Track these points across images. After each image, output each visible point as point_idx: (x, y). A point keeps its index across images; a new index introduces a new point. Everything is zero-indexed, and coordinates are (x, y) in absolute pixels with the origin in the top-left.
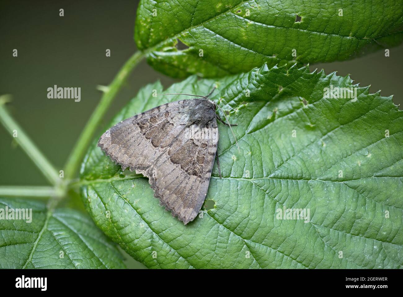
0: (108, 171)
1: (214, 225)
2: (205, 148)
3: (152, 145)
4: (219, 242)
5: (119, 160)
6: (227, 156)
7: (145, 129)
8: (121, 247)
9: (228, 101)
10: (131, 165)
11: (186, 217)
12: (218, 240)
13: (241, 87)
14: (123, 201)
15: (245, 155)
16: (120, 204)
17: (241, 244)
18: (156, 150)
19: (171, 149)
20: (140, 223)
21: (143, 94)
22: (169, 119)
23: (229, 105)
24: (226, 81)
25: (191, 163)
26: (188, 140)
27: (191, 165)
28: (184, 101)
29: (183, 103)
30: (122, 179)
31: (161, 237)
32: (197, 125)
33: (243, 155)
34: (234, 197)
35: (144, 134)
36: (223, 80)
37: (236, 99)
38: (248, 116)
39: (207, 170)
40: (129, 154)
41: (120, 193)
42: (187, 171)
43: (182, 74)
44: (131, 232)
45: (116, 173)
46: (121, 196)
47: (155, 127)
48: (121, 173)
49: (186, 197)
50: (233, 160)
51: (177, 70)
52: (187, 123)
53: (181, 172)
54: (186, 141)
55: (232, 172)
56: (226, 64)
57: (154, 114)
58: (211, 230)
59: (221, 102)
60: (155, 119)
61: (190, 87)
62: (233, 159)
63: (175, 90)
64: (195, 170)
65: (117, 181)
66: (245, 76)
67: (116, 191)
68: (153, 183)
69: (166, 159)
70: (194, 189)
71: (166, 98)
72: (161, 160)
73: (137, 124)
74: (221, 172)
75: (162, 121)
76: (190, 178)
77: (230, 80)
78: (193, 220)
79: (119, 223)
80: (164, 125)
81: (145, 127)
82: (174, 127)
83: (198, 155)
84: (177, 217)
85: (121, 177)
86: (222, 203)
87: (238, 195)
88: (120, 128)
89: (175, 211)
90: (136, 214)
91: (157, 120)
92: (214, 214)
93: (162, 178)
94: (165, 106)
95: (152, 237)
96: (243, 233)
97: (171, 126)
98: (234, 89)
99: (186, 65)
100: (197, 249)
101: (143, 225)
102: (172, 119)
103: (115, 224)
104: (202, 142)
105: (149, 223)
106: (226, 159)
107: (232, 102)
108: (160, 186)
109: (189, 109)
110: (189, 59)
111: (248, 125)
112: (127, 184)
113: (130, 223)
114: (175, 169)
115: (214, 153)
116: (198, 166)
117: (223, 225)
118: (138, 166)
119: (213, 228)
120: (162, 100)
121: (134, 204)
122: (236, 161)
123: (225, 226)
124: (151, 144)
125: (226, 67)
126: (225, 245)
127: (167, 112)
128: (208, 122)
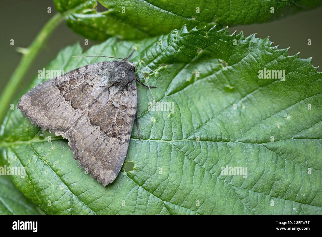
0: (27, 133)
1: (133, 187)
2: (124, 110)
3: (71, 107)
4: (139, 204)
5: (39, 122)
6: (147, 118)
7: (64, 91)
8: (40, 208)
9: (148, 63)
10: (50, 127)
11: (106, 179)
12: (137, 202)
13: (160, 50)
14: (43, 162)
15: (164, 117)
16: (40, 166)
17: (160, 206)
18: (76, 112)
19: (90, 111)
20: (59, 184)
21: (62, 56)
22: (88, 81)
23: (149, 67)
24: (145, 43)
25: (110, 125)
26: (108, 102)
27: (110, 127)
28: (103, 63)
29: (103, 65)
30: (41, 141)
31: (80, 199)
32: (117, 87)
33: (162, 117)
34: (154, 159)
35: (64, 96)
36: (143, 42)
37: (155, 61)
38: (168, 78)
39: (127, 132)
40: (49, 116)
41: (40, 155)
42: (106, 133)
43: (101, 36)
44: (50, 194)
45: (35, 135)
46: (41, 158)
47: (75, 89)
48: (41, 135)
49: (106, 159)
50: (153, 122)
51: (96, 32)
52: (106, 85)
53: (101, 134)
54: (105, 103)
55: (151, 134)
56: (145, 26)
57: (73, 76)
58: (130, 192)
59: (140, 64)
60: (75, 81)
61: (109, 49)
62: (152, 120)
63: (94, 52)
64: (114, 132)
65: (36, 143)
66: (164, 39)
67: (36, 153)
68: (73, 145)
69: (86, 121)
70: (114, 150)
71: (85, 60)
72: (81, 122)
73: (56, 86)
74: (141, 134)
75: (81, 83)
76: (109, 140)
77: (149, 42)
78: (112, 182)
79: (38, 185)
80: (83, 87)
81: (65, 89)
82: (94, 89)
83: (118, 117)
84: (96, 179)
85: (40, 139)
86: (141, 165)
87: (157, 157)
88: (40, 90)
89: (94, 172)
90: (56, 176)
91: (76, 82)
92: (133, 176)
93: (82, 140)
94: (85, 68)
95: (71, 199)
96: (163, 194)
97: (90, 87)
98: (153, 51)
99: (105, 28)
100: (116, 211)
101: (63, 187)
102: (91, 81)
103: (35, 186)
104: (122, 104)
105: (68, 185)
106: (145, 121)
107: (152, 64)
108: (79, 148)
109: (108, 71)
110: (108, 22)
111: (168, 87)
112: (46, 146)
113: (50, 184)
114: (94, 131)
115: (133, 115)
116: (117, 128)
117: (142, 187)
118: (57, 128)
119: (133, 190)
120: (81, 62)
121: (54, 166)
122: (155, 123)
123: (144, 188)
124: (71, 106)
125: (145, 29)
126: (144, 207)
127: (87, 74)
128: (127, 84)
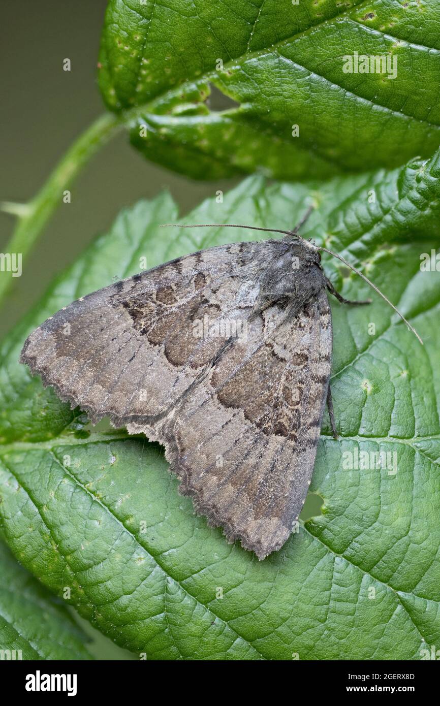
0: (45, 423)
1: (320, 557)
2: (302, 366)
3: (167, 361)
4: (336, 600)
5: (81, 399)
6: (350, 383)
7: (145, 319)
8: (79, 612)
9: (347, 242)
10: (114, 411)
11: (263, 540)
12: (332, 595)
13: (380, 209)
14: (88, 498)
15: (392, 378)
16: (81, 507)
17: (390, 603)
18: (179, 374)
19: (218, 370)
20: (133, 553)
21: (127, 224)
22: (207, 293)
23: (353, 252)
24: (338, 189)
25: (269, 405)
26: (260, 347)
27: (268, 409)
28: (242, 246)
29: (241, 251)
30: (81, 441)
31: (188, 589)
32: (282, 307)
33: (388, 378)
34: (372, 486)
35: (144, 332)
36: (330, 186)
37: (367, 237)
38: (398, 279)
39: (310, 420)
40: (108, 384)
41: (79, 477)
42: (259, 425)
43: (218, 169)
44: (110, 578)
45: (65, 426)
46: (83, 486)
47: (172, 313)
48: (80, 427)
49: (261, 491)
50: (366, 392)
51: (206, 160)
52: (256, 304)
53: (246, 427)
54: (255, 350)
55: (362, 421)
56: (333, 146)
57: (166, 278)
58: (315, 570)
59: (328, 245)
60: (170, 294)
61: (248, 206)
62: (365, 388)
63: (210, 215)
64: (279, 423)
65: (70, 448)
66: (388, 180)
67: (68, 473)
68: (177, 459)
69: (207, 397)
70: (280, 468)
71: (189, 236)
72: (195, 400)
73: (122, 306)
74: (337, 422)
75: (188, 299)
76: (267, 443)
77: (349, 187)
79: (77, 554)
80: (195, 310)
81: (145, 313)
82: (223, 314)
83: (287, 385)
85: (79, 438)
86: (340, 501)
87: (380, 481)
88: (79, 316)
89: (232, 525)
90: (124, 531)
91: (174, 295)
92: (321, 528)
93: (199, 446)
94: (194, 257)
95: (165, 590)
96: (396, 574)
97: (212, 310)
98: (360, 211)
99: (230, 149)
100: (281, 618)
101: (142, 559)
102: (215, 292)
103: (68, 558)
104: (296, 351)
105: (156, 555)
106: (347, 389)
107: (357, 245)
108: (194, 467)
109: (259, 268)
110: (237, 134)
111: (397, 302)
112: (95, 456)
113: (109, 553)
114: (230, 421)
115: (324, 377)
116: (286, 411)
117: (343, 556)
118: (132, 414)
119: (320, 564)
120: (177, 240)
121: (118, 506)
122: (371, 394)
123: (349, 559)
124: (165, 357)
125: (332, 152)
126: (350, 606)
127: (201, 275)
128: (307, 300)
